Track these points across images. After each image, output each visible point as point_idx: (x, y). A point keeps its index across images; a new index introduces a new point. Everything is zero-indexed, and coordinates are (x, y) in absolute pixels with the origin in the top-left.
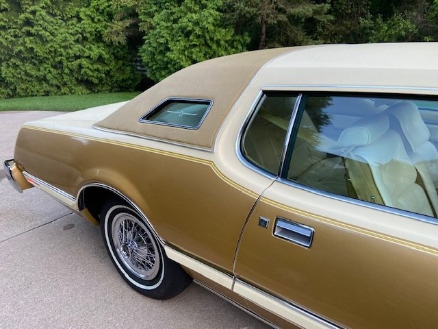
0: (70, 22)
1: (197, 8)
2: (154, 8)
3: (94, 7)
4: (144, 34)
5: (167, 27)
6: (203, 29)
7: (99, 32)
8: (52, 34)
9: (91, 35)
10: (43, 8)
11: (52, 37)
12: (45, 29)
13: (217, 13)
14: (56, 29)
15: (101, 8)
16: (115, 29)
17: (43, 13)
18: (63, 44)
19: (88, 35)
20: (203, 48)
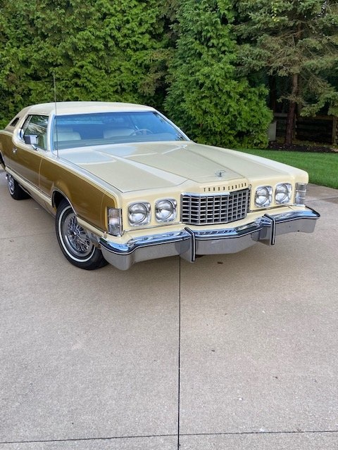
0: (112, 75)
2: (180, 62)
3: (134, 61)
4: (168, 85)
5: (185, 80)
7: (136, 83)
8: (95, 85)
9: (129, 86)
10: (90, 63)
11: (94, 88)
12: (89, 81)
13: (230, 66)
14: (98, 81)
15: (139, 62)
16: (147, 81)
17: (90, 67)
18: (103, 95)
19: (126, 87)
20: (214, 100)
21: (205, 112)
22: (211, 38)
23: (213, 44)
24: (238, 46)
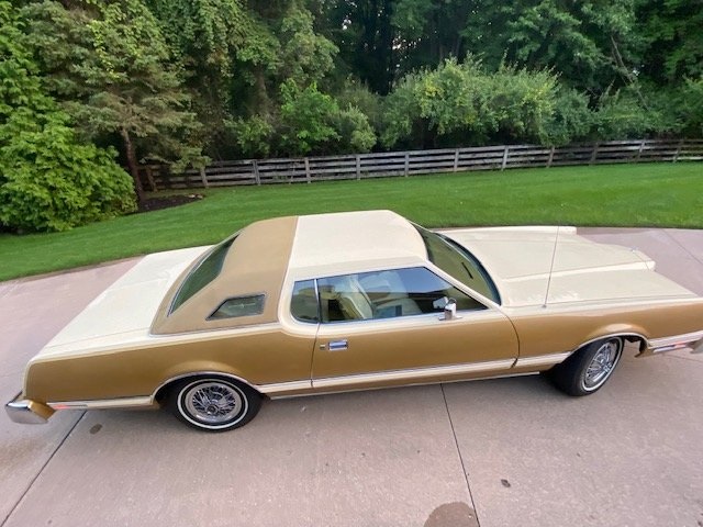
1: (33, 124)
6: (54, 150)
13: (67, 129)
20: (60, 171)
21: (52, 189)
22: (18, 94)
23: (23, 102)
24: (59, 104)
